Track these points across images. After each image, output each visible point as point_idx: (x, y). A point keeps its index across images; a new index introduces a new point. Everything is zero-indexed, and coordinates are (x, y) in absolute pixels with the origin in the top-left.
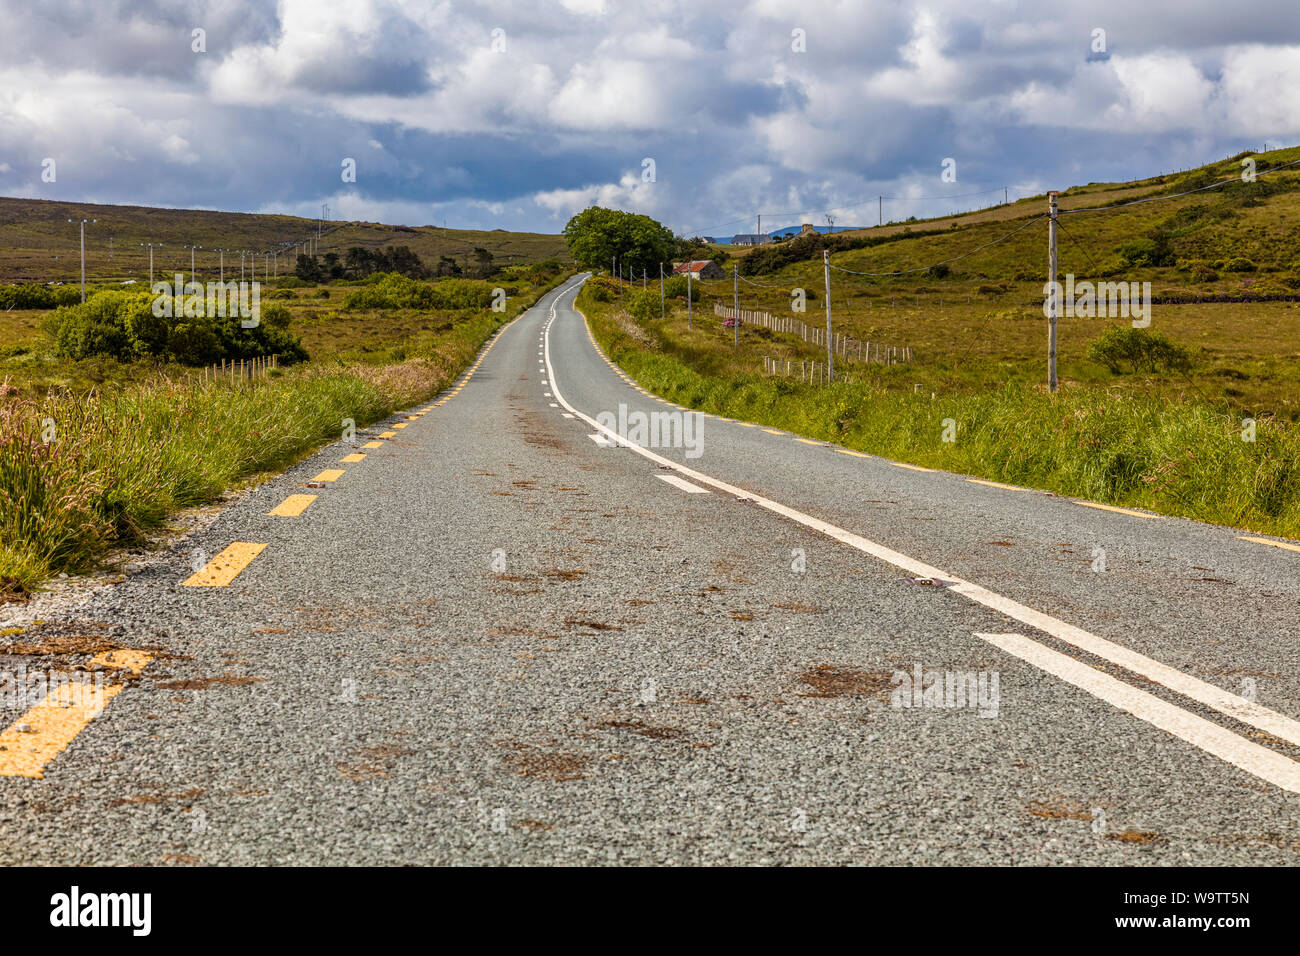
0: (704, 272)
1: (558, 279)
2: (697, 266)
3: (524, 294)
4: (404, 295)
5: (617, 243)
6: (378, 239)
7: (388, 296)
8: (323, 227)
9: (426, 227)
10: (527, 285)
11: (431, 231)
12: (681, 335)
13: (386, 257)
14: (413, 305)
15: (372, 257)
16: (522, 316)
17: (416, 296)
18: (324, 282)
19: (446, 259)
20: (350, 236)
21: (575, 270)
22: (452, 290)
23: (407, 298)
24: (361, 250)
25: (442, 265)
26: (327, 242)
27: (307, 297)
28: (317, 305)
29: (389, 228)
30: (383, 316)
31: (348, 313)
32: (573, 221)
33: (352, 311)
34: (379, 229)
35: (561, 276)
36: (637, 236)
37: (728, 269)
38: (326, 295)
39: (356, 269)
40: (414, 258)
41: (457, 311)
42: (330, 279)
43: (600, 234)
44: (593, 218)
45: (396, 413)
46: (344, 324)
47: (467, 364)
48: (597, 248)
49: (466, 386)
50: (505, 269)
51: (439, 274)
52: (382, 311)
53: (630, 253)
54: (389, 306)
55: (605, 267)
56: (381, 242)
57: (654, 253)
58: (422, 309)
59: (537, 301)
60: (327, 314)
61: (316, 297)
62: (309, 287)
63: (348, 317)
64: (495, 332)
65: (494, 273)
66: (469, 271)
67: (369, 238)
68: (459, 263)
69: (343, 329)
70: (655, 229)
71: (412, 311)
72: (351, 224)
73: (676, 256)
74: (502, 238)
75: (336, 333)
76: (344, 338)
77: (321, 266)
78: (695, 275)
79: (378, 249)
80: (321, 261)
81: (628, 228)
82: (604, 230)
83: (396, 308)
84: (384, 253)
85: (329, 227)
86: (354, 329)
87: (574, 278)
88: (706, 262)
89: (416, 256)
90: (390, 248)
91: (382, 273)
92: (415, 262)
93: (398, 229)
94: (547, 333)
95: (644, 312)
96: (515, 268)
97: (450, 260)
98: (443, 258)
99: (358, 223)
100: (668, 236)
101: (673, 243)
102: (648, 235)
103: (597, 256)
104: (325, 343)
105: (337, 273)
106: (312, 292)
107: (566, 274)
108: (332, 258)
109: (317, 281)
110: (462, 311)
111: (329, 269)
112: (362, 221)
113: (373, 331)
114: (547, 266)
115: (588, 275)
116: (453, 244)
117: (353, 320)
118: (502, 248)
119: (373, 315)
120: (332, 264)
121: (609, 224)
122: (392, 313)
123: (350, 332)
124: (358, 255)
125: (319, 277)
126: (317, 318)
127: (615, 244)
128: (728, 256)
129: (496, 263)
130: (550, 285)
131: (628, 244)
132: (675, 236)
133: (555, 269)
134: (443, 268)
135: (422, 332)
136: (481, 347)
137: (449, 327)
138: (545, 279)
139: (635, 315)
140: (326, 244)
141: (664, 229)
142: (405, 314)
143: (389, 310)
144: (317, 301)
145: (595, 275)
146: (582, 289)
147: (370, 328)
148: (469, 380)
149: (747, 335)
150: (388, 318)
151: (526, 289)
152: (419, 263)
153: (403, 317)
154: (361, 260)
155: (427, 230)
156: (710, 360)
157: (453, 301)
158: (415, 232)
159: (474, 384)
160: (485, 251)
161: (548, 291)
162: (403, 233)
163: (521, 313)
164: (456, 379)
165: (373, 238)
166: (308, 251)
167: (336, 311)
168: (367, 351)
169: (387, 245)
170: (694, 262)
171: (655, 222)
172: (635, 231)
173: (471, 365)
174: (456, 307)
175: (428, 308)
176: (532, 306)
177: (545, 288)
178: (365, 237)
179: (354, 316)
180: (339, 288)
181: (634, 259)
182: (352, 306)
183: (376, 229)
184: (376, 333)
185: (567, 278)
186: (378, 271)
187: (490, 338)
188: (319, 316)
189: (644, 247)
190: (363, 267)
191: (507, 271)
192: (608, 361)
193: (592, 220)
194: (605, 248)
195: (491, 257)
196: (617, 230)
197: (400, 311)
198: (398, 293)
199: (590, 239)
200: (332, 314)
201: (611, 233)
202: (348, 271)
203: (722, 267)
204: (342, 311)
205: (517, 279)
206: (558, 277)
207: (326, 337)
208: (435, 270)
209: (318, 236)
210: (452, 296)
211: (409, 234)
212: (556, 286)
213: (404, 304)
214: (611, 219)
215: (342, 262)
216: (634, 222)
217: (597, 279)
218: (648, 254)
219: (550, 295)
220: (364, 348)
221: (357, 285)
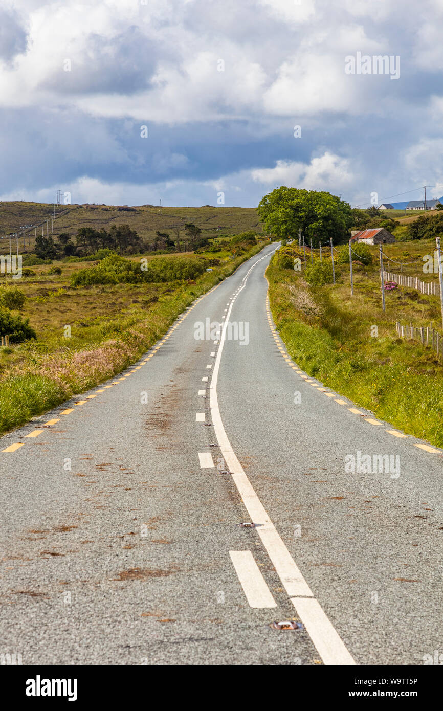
0: (377, 238)
1: (255, 248)
2: (370, 234)
3: (224, 264)
4: (121, 272)
5: (302, 217)
6: (105, 218)
7: (108, 274)
8: (57, 210)
9: (145, 206)
10: (228, 256)
11: (149, 209)
12: (344, 300)
13: (110, 235)
14: (129, 280)
15: (98, 236)
16: (218, 286)
17: (131, 272)
18: (59, 258)
19: (160, 235)
20: (81, 217)
21: (269, 240)
22: (161, 266)
23: (123, 274)
24: (90, 230)
25: (157, 240)
26: (61, 222)
27: (43, 274)
28: (51, 282)
29: (113, 208)
30: (103, 291)
31: (74, 289)
32: (265, 199)
33: (78, 287)
34: (105, 209)
35: (258, 245)
36: (319, 210)
37: (397, 234)
38: (59, 271)
39: (85, 245)
40: (133, 235)
41: (165, 284)
42: (63, 256)
43: (288, 210)
44: (281, 196)
45: (74, 397)
46: (69, 300)
47: (157, 338)
48: (286, 222)
49: (150, 360)
50: (211, 241)
51: (156, 248)
52: (101, 286)
53: (314, 225)
54: (109, 282)
55: (293, 238)
56: (107, 221)
57: (334, 224)
58: (136, 283)
59: (235, 269)
60: (56, 291)
61: (50, 274)
62: (46, 264)
63: (75, 293)
64: (189, 305)
65: (202, 245)
66: (181, 243)
67: (97, 218)
68: (173, 237)
69: (68, 305)
70: (334, 203)
71: (127, 286)
72: (81, 207)
73: (354, 225)
74: (210, 213)
75: (62, 309)
76: (69, 314)
77: (56, 245)
78: (370, 241)
79: (103, 229)
80: (56, 240)
81: (311, 204)
82: (291, 207)
83: (115, 283)
84: (109, 232)
85: (62, 210)
86: (78, 304)
87: (269, 247)
88: (379, 230)
89: (135, 233)
90: (114, 227)
91: (107, 250)
92: (135, 238)
93: (121, 209)
94: (232, 304)
95: (318, 280)
96: (220, 239)
97: (164, 235)
98: (158, 233)
99: (87, 205)
100: (345, 209)
101: (350, 214)
102: (329, 209)
103: (286, 229)
104: (52, 319)
105: (70, 251)
106: (46, 268)
107: (262, 244)
108: (65, 237)
109: (53, 259)
110: (169, 284)
111: (63, 247)
112: (90, 203)
113: (93, 306)
114: (245, 238)
115: (278, 245)
116: (169, 220)
117: (78, 295)
118: (210, 221)
119: (94, 290)
120: (65, 242)
121: (295, 201)
122: (111, 288)
123: (74, 307)
124: (88, 235)
125: (55, 254)
126: (48, 295)
127: (301, 218)
128: (398, 223)
129: (204, 235)
130: (246, 255)
131: (312, 217)
132: (352, 208)
133: (252, 240)
134: (158, 243)
135: (132, 305)
136: (174, 320)
137: (155, 300)
138: (243, 249)
139: (311, 281)
140: (60, 225)
141: (343, 202)
142: (121, 288)
143: (109, 285)
144: (51, 277)
145: (284, 245)
146: (273, 258)
147: (91, 303)
148: (154, 354)
149: (399, 298)
150: (108, 292)
151: (227, 259)
152: (138, 239)
153: (120, 290)
154: (90, 238)
155: (146, 209)
156: (359, 324)
157: (162, 275)
158: (135, 210)
159: (157, 358)
160: (194, 226)
161: (246, 260)
162: (125, 212)
163: (217, 283)
164: (144, 354)
165: (101, 218)
166: (45, 231)
167: (65, 287)
168: (85, 326)
169: (111, 223)
170: (369, 230)
171: (334, 197)
172: (317, 206)
173: (161, 339)
174: (164, 280)
175: (141, 282)
176: (230, 274)
177: (242, 258)
178: (93, 218)
179: (79, 292)
180: (71, 265)
181: (318, 229)
182: (78, 282)
183: (102, 209)
184: (94, 308)
185: (263, 247)
186: (104, 247)
187: (184, 311)
188: (50, 293)
189: (326, 219)
190: (91, 244)
191: (214, 242)
192: (273, 329)
193: (280, 198)
194: (293, 222)
195: (199, 231)
196: (301, 206)
197: (117, 286)
198: (116, 271)
199: (280, 215)
200: (61, 291)
201: (297, 209)
202: (78, 248)
203: (393, 233)
204: (69, 288)
205: (220, 250)
206: (254, 247)
207: (53, 313)
208: (152, 244)
209: (53, 218)
210: (161, 271)
211: (131, 213)
212: (252, 256)
213: (121, 280)
214: (297, 196)
215: (73, 240)
216: (315, 198)
217: (286, 248)
218: (329, 225)
219: (248, 263)
220: (82, 324)
221: (86, 260)
